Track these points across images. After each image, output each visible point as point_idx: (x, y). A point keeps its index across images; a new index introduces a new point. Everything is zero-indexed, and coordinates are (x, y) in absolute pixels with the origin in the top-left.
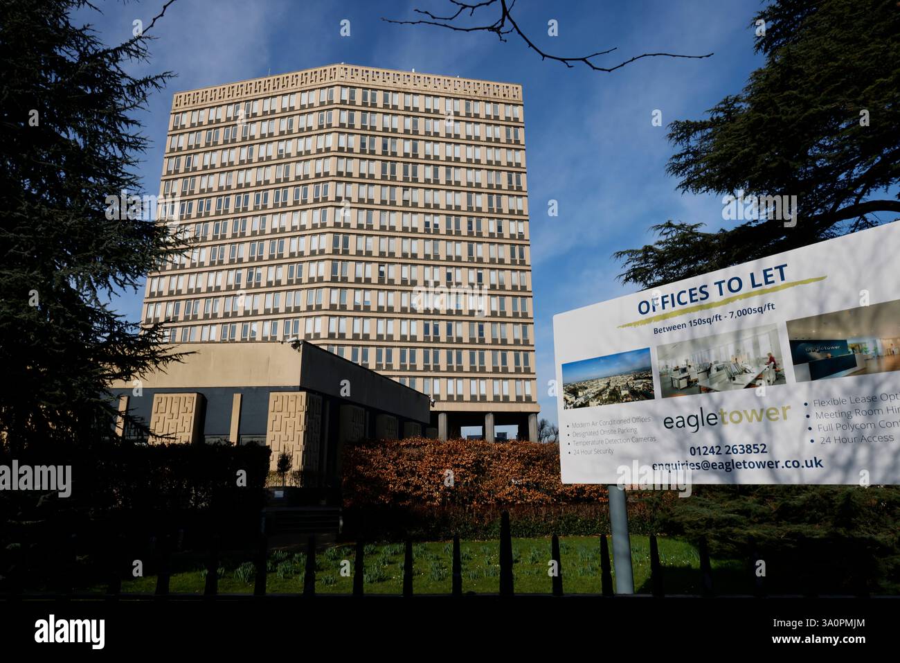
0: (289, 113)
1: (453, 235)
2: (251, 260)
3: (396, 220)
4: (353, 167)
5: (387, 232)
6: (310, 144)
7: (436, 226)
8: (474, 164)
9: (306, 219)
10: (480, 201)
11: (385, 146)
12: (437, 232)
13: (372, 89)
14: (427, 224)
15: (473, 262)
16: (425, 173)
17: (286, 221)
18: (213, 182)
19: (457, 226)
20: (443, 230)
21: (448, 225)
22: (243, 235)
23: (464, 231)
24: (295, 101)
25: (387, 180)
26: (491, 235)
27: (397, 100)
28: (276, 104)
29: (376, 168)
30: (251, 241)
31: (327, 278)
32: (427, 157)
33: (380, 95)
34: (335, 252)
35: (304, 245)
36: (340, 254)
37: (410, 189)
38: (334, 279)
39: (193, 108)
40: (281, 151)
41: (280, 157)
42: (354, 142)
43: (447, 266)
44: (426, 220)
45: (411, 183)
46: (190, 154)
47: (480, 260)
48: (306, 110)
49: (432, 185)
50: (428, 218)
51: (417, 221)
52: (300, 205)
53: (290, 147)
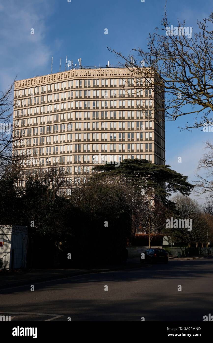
0: (57, 91)
1: (121, 141)
2: (47, 154)
3: (98, 136)
4: (81, 115)
5: (95, 141)
6: (65, 106)
7: (115, 137)
8: (131, 108)
9: (65, 138)
10: (134, 125)
11: (94, 105)
12: (115, 140)
13: (88, 79)
14: (111, 137)
15: (130, 152)
16: (110, 115)
17: (58, 138)
18: (32, 121)
19: (123, 137)
20: (117, 139)
21: (120, 137)
22: (43, 144)
23: (126, 139)
24: (59, 86)
25: (95, 119)
26: (138, 140)
27: (99, 83)
28: (52, 87)
29: (90, 115)
30: (46, 147)
31: (73, 162)
32: (111, 108)
33: (91, 81)
34: (76, 152)
35: (65, 149)
36: (77, 152)
37: (104, 123)
38: (76, 163)
39: (22, 89)
40: (55, 109)
41: (55, 112)
42: (82, 104)
43: (119, 155)
44: (111, 135)
45: (104, 120)
46: (23, 109)
47: (133, 151)
48: (63, 90)
49: (113, 120)
50: (112, 135)
51: (107, 136)
52: (63, 132)
53: (59, 107)
